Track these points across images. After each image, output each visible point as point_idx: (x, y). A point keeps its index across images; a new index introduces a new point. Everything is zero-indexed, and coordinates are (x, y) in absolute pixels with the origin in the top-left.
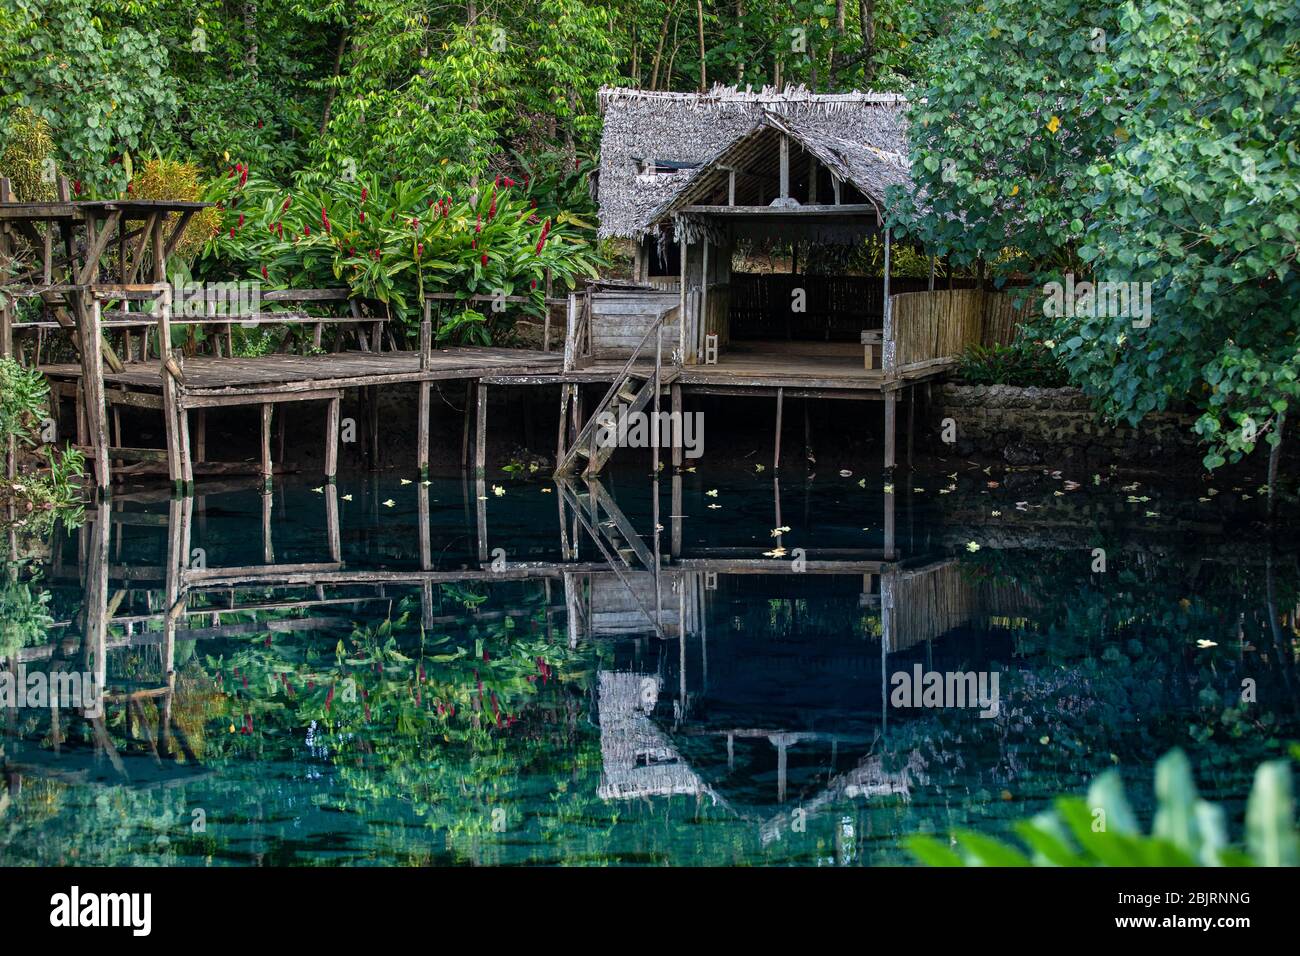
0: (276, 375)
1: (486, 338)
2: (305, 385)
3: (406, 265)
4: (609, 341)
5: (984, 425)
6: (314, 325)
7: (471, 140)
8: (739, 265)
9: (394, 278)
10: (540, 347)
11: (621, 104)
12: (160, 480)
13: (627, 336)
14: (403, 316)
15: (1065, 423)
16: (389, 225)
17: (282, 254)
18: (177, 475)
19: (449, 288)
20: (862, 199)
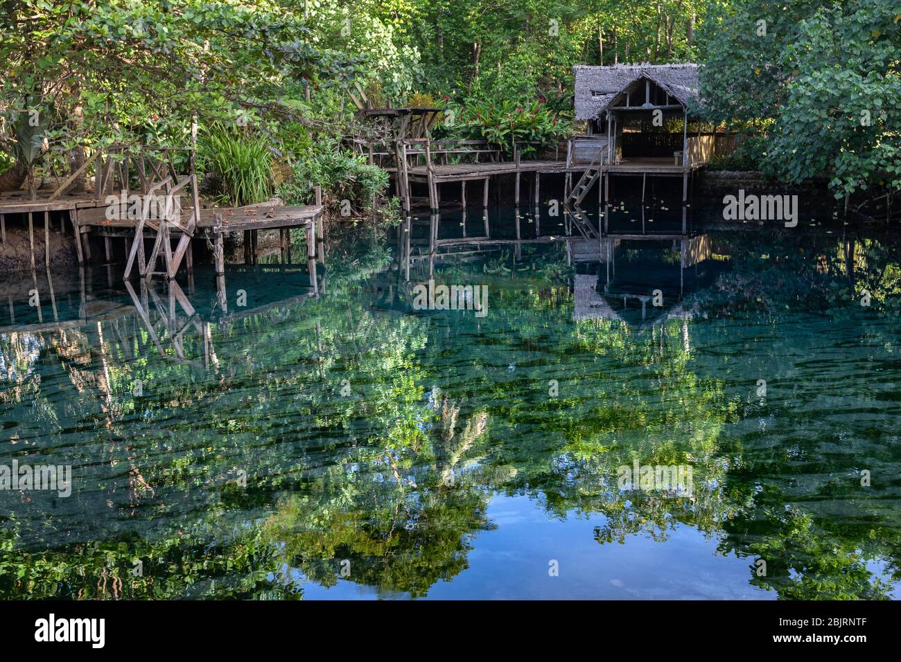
0: (466, 171)
1: (535, 157)
2: (477, 174)
3: (509, 131)
4: (581, 157)
5: (718, 185)
6: (476, 153)
7: (529, 86)
8: (625, 131)
9: (504, 135)
10: (554, 160)
11: (582, 71)
12: (427, 208)
13: (586, 155)
14: (507, 149)
15: (749, 184)
16: (502, 116)
17: (462, 128)
18: (433, 206)
19: (522, 139)
20: (678, 103)
